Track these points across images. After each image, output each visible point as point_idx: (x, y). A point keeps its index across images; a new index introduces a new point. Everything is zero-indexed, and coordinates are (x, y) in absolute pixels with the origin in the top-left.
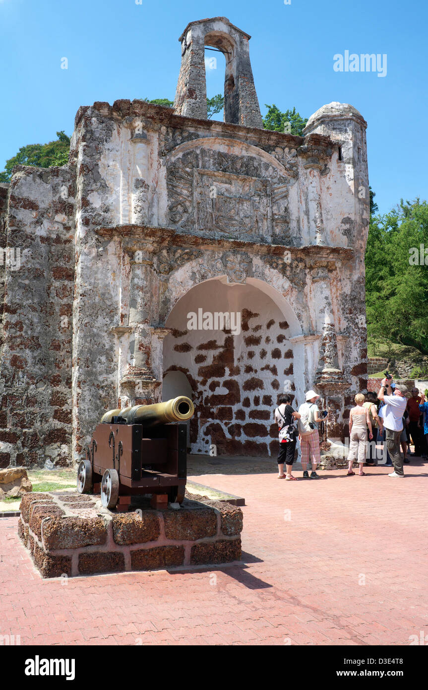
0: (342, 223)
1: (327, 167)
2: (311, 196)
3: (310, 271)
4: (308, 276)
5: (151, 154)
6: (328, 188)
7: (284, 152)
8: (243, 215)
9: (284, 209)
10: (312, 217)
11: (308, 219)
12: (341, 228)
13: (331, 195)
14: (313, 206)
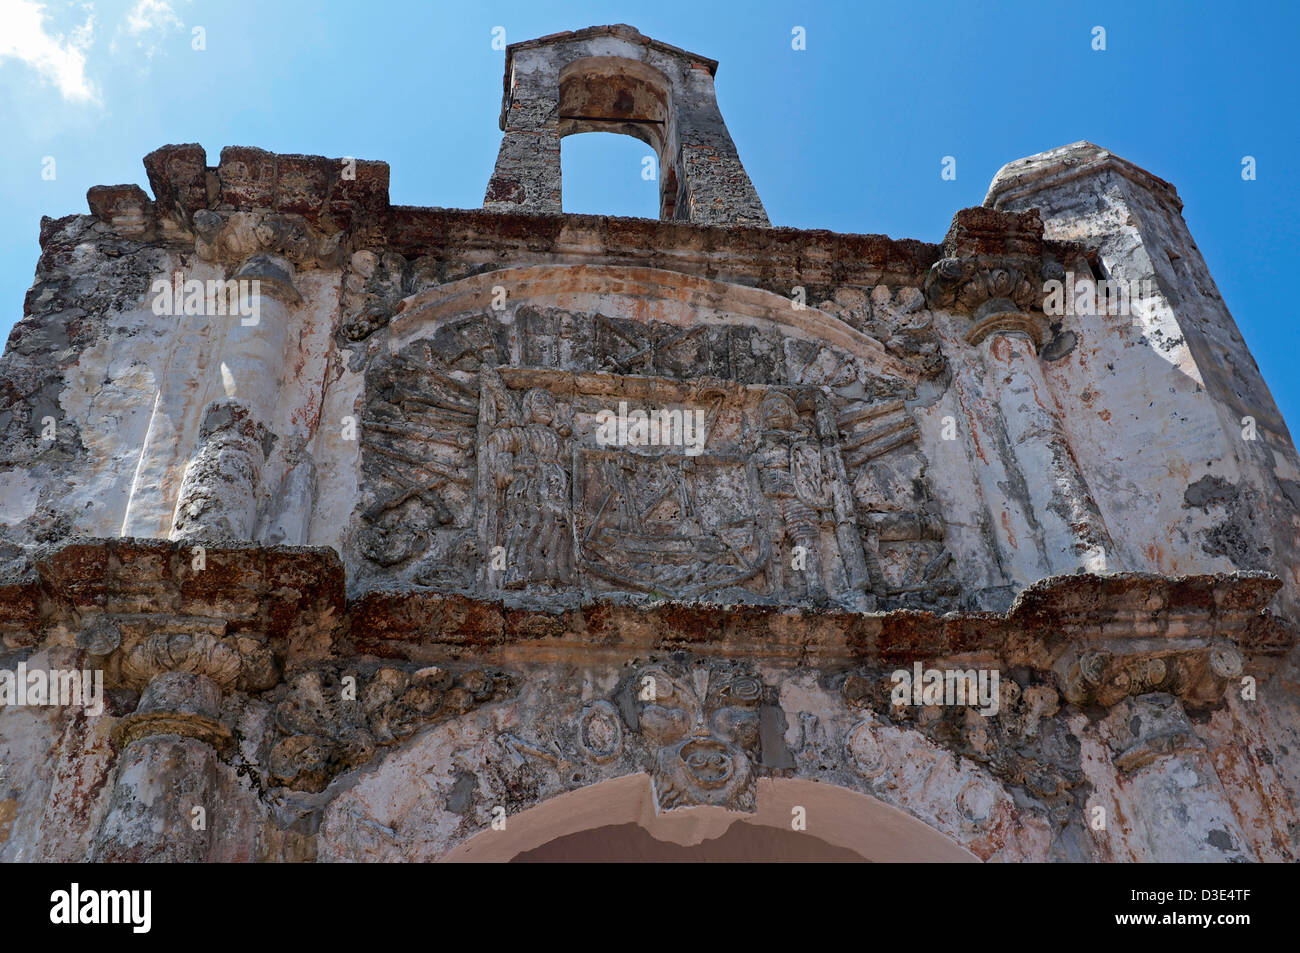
0: (1189, 504)
1: (1063, 329)
2: (1017, 424)
3: (1094, 723)
4: (1089, 747)
5: (302, 335)
6: (1086, 397)
7: (872, 302)
8: (715, 519)
9: (909, 488)
10: (1041, 494)
11: (1029, 510)
12: (1190, 530)
13: (1105, 415)
14: (1035, 458)
